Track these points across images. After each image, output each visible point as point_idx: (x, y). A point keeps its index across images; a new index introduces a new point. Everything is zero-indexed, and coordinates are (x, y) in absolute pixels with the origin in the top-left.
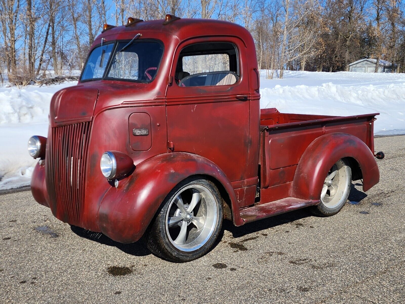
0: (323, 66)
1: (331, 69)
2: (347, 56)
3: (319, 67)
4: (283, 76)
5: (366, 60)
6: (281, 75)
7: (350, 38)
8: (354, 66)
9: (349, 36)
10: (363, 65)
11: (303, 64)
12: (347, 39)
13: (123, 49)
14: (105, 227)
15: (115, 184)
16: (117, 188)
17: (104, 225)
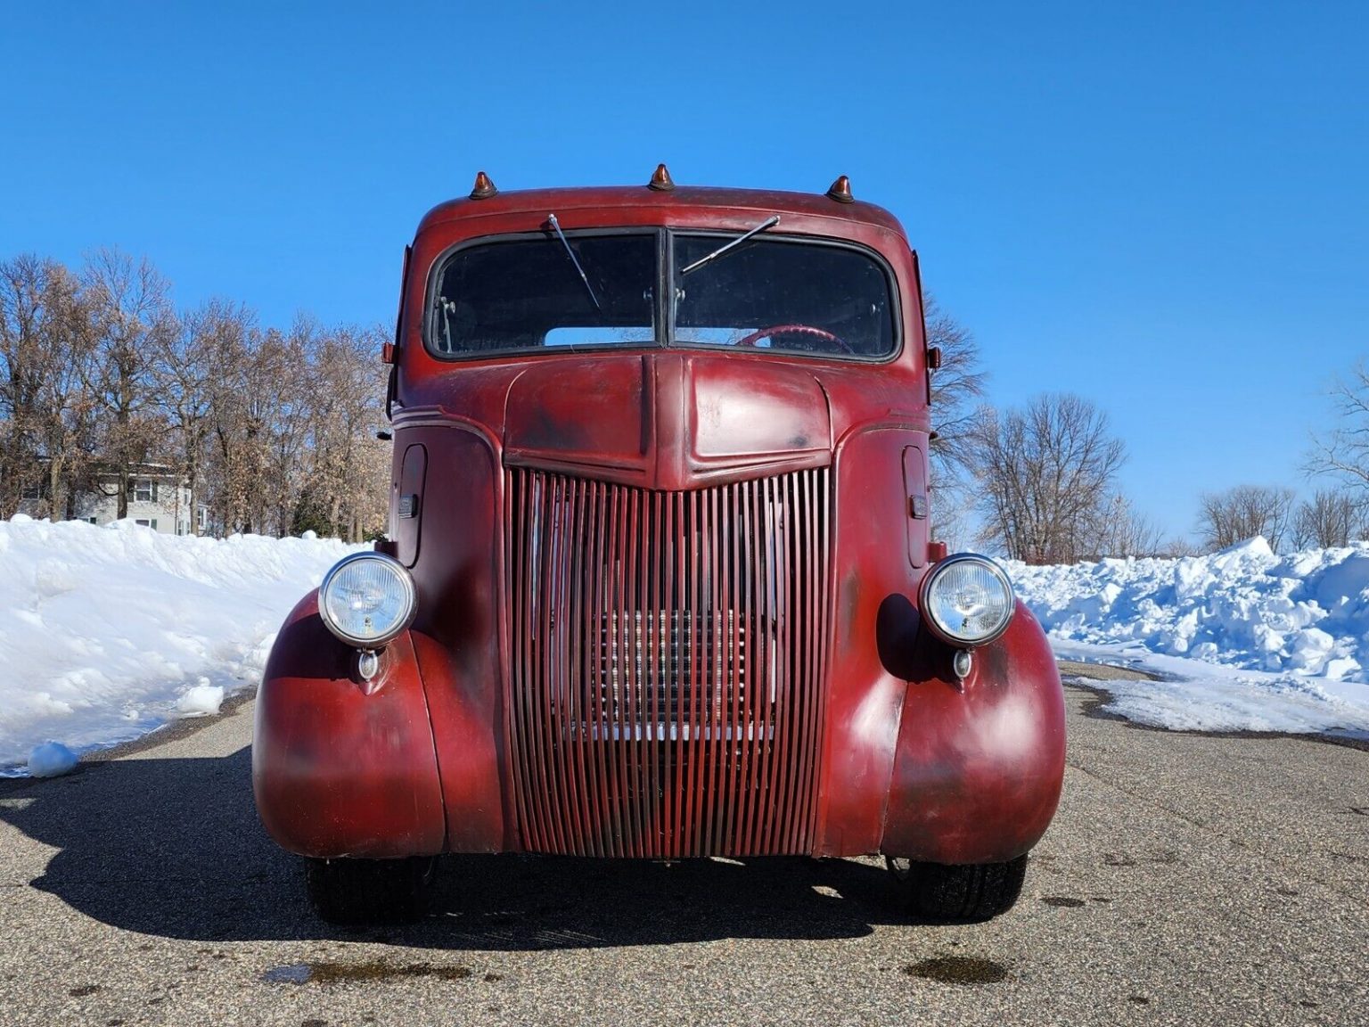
13: (713, 255)
14: (934, 819)
15: (955, 666)
16: (964, 678)
17: (932, 814)
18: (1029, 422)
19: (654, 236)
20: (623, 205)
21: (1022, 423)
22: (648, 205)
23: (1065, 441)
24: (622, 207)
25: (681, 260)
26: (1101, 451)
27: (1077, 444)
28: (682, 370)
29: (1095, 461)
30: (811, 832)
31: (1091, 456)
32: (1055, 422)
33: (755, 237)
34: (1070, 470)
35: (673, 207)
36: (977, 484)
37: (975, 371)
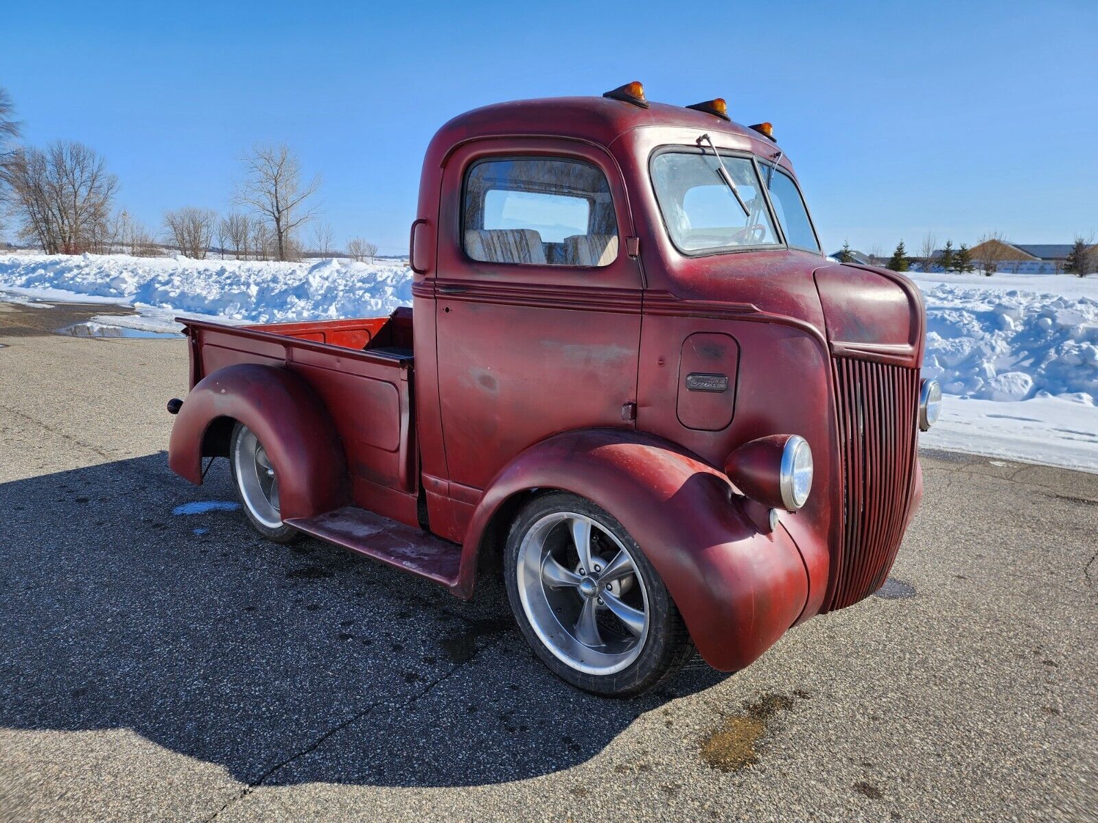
18: (49, 157)
21: (43, 157)
23: (77, 173)
26: (102, 181)
27: (86, 175)
29: (100, 187)
31: (97, 184)
32: (69, 159)
34: (83, 192)
36: (16, 196)
37: (13, 119)
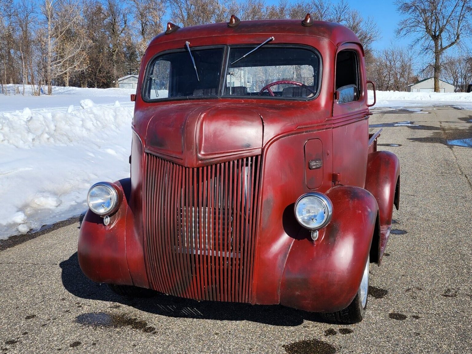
0: (88, 81)
1: (96, 85)
2: (115, 72)
3: (83, 83)
4: (52, 92)
5: (133, 76)
6: (50, 92)
7: (116, 52)
8: (121, 82)
9: (115, 51)
10: (130, 80)
11: (67, 79)
12: (113, 53)
13: (244, 56)
14: (298, 295)
15: (312, 236)
16: (316, 241)
17: (297, 293)
19: (222, 49)
20: (214, 36)
22: (223, 35)
24: (213, 37)
25: (232, 59)
28: (197, 119)
30: (250, 295)
33: (263, 46)
35: (232, 35)
